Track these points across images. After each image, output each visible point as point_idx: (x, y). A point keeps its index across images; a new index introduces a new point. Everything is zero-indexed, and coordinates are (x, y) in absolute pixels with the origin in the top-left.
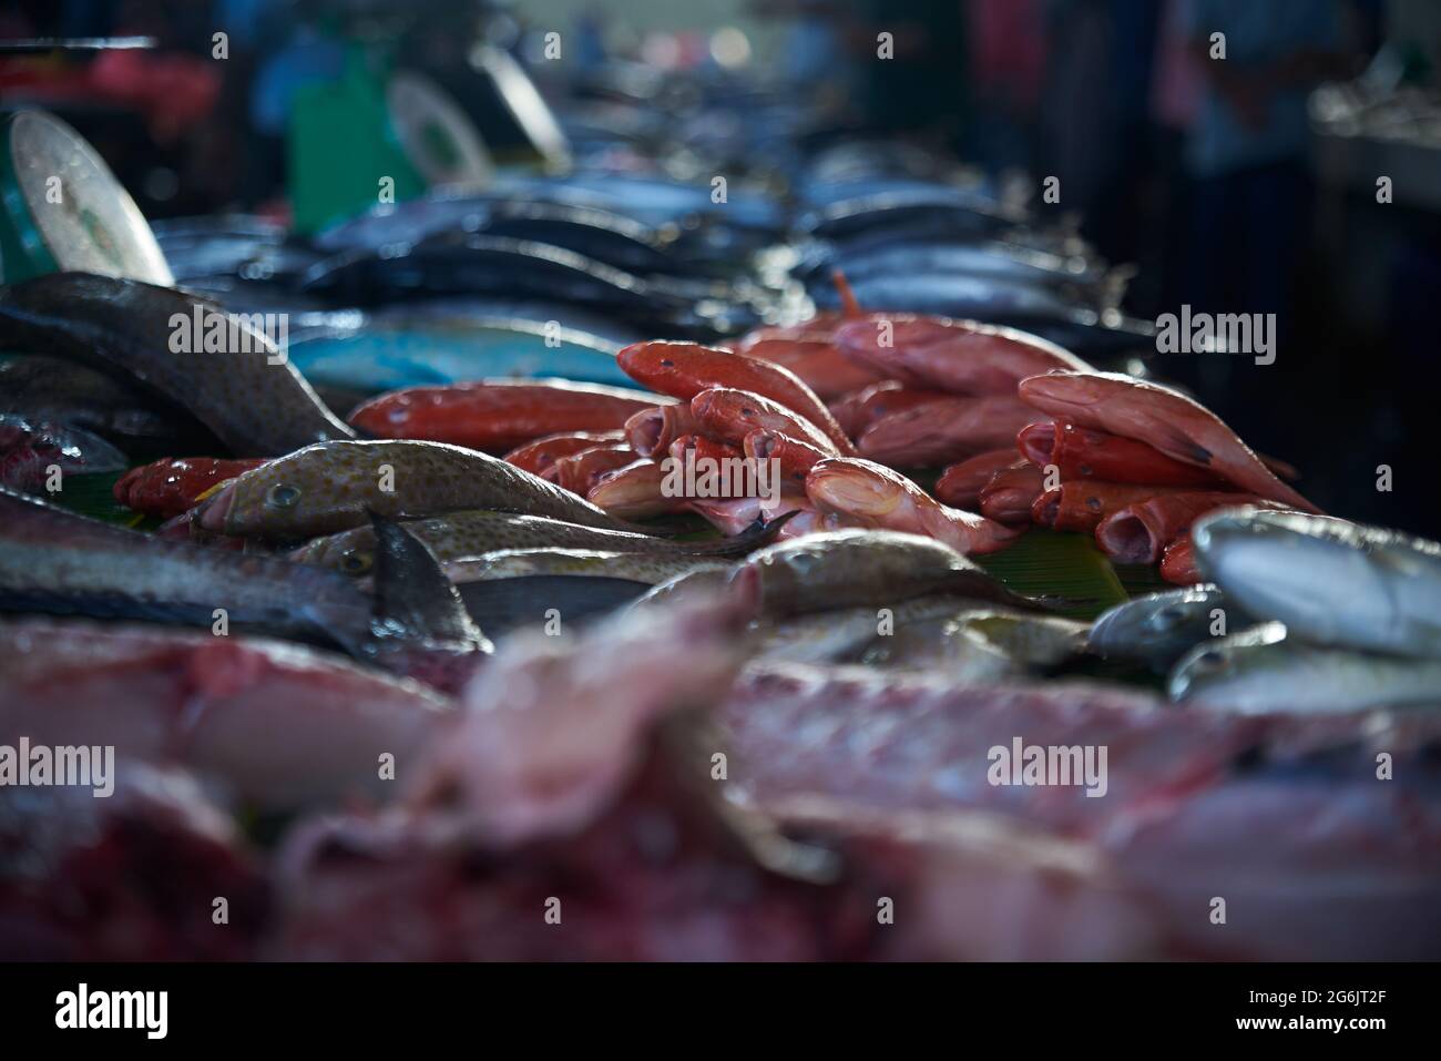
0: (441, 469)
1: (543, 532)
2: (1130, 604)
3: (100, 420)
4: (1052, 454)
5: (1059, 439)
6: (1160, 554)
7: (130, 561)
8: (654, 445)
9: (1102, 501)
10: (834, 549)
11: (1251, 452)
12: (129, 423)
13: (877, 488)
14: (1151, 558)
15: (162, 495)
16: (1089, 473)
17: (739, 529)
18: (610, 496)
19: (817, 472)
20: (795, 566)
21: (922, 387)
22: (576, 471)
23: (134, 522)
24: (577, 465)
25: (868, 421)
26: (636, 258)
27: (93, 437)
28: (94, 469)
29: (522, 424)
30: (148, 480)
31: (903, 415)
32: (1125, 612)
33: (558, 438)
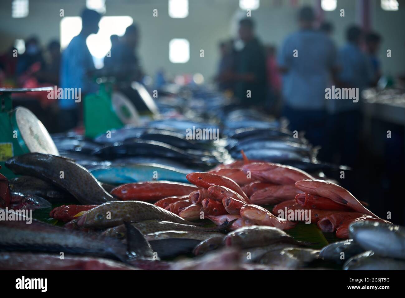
0: (141, 209)
1: (169, 226)
2: (330, 245)
3: (43, 193)
4: (305, 202)
5: (306, 198)
6: (335, 230)
7: (61, 236)
8: (197, 201)
9: (318, 215)
10: (251, 231)
11: (358, 201)
12: (51, 194)
13: (259, 213)
14: (333, 231)
15: (63, 215)
16: (315, 207)
17: (221, 224)
18: (185, 215)
19: (242, 209)
20: (241, 236)
21: (266, 183)
22: (175, 208)
23: (56, 223)
24: (175, 206)
25: (252, 192)
26: (183, 145)
27: (42, 198)
28: (43, 207)
29: (159, 194)
30: (59, 211)
31: (262, 190)
32: (329, 247)
33: (169, 198)
